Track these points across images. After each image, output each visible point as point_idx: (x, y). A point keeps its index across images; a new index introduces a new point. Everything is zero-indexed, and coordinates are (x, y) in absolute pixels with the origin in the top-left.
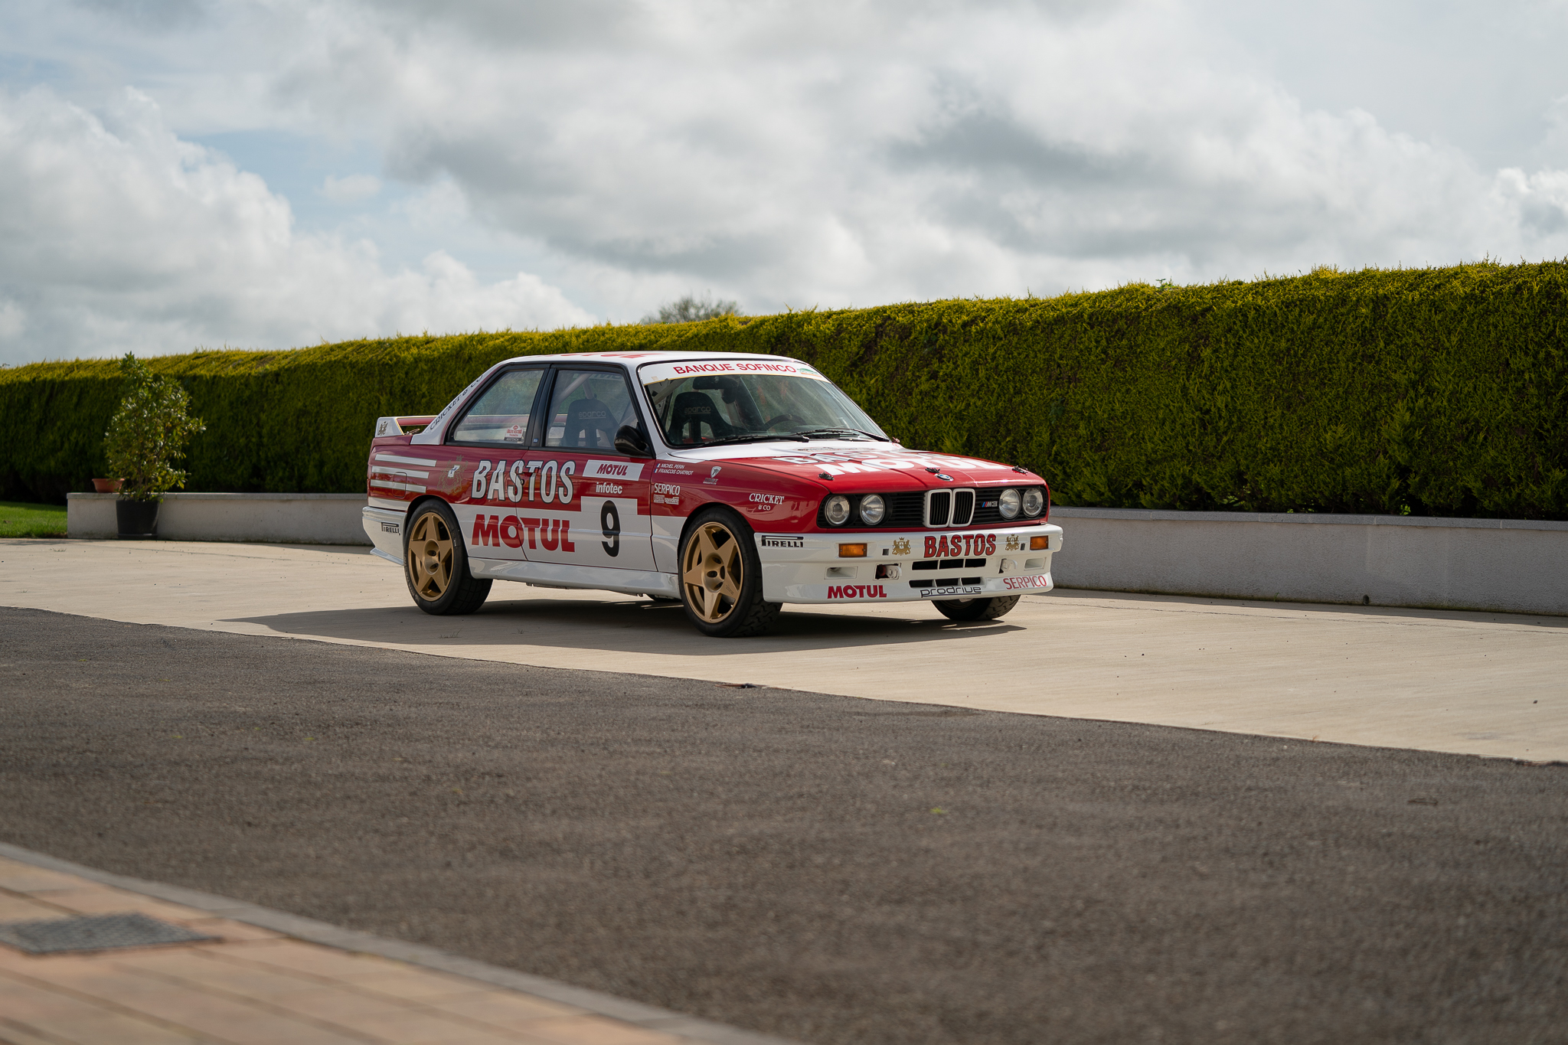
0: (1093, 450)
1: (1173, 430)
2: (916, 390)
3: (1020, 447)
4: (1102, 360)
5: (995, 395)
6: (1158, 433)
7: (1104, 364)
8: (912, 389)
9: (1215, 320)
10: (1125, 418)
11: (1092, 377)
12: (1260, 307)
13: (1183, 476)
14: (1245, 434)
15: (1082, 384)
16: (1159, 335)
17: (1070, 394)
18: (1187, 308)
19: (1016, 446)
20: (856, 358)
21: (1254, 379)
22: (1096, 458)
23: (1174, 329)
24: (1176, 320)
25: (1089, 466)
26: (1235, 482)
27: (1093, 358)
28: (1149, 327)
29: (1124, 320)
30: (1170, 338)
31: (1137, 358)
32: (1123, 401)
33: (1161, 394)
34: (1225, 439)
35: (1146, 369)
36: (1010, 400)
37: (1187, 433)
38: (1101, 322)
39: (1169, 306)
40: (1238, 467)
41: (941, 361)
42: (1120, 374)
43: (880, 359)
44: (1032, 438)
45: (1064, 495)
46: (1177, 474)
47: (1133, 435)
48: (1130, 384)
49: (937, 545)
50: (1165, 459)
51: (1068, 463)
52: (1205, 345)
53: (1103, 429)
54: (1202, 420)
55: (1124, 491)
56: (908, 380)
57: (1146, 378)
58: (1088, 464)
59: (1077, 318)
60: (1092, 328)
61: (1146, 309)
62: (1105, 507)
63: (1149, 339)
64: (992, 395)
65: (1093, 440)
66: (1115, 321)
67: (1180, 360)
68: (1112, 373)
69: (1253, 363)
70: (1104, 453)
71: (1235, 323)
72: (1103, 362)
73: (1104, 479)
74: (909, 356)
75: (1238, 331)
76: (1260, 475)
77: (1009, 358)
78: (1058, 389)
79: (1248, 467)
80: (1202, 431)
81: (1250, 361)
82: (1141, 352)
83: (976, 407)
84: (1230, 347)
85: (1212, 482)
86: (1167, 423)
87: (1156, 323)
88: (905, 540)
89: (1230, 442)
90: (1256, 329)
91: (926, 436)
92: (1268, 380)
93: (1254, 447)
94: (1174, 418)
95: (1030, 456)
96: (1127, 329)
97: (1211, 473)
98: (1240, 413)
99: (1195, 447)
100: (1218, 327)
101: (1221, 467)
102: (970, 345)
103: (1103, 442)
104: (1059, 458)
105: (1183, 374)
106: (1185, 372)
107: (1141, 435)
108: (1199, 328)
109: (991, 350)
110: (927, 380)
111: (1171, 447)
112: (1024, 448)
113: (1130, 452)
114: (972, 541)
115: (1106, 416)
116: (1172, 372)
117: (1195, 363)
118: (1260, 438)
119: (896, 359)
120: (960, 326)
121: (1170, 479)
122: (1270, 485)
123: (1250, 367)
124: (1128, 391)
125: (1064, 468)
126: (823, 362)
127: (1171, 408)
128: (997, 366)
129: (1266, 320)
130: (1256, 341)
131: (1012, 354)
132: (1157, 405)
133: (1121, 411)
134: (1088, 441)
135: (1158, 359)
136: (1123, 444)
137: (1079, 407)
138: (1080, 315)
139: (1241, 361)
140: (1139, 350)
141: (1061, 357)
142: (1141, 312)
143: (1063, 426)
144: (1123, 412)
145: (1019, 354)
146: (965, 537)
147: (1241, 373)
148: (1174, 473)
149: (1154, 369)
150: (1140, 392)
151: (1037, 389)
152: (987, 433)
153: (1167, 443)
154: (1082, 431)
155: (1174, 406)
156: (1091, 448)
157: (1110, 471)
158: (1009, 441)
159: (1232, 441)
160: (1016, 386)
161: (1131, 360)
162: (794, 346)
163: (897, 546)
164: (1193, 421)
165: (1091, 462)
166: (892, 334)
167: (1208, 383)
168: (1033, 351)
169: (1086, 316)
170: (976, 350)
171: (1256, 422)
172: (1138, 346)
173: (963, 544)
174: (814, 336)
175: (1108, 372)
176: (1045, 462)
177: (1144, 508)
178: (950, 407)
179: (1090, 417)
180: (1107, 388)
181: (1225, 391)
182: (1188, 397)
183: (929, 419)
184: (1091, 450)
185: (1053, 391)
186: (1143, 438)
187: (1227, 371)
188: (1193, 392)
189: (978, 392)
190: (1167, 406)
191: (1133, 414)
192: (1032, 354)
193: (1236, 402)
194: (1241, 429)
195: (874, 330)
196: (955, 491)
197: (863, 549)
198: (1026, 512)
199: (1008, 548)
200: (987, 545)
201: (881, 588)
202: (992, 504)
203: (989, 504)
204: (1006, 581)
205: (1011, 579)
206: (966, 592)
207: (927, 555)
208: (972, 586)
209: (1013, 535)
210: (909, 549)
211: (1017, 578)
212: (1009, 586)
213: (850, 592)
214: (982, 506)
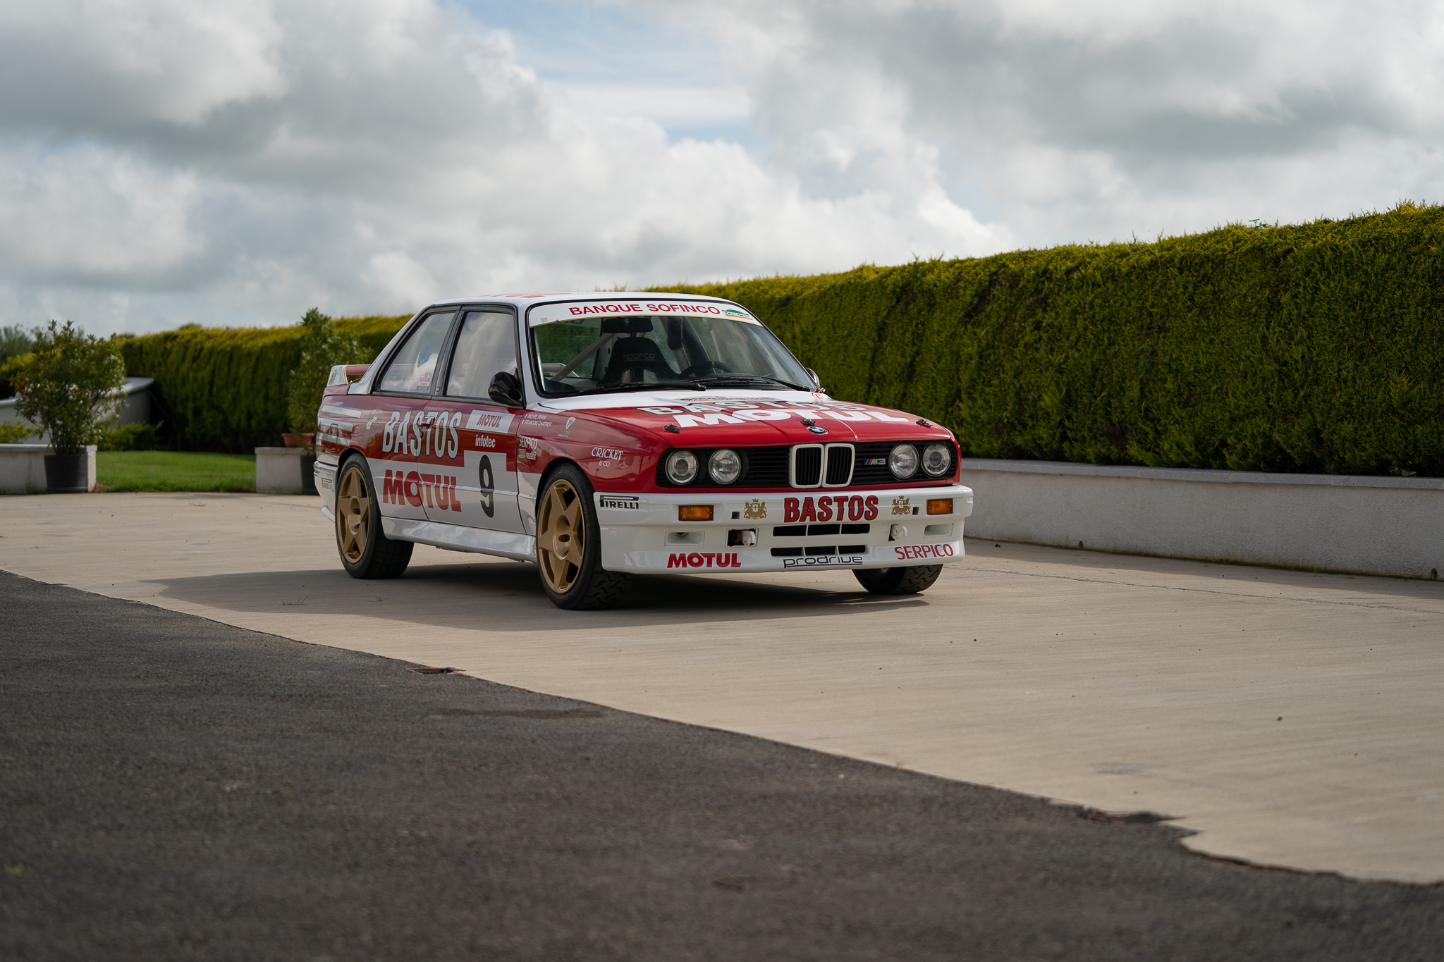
49: (800, 509)
88: (760, 502)
114: (846, 504)
146: (836, 499)
163: (749, 508)
173: (834, 507)
196: (828, 446)
197: (709, 512)
198: (928, 470)
199: (895, 511)
200: (866, 508)
201: (735, 556)
202: (879, 462)
203: (874, 462)
204: (898, 550)
205: (905, 548)
206: (843, 562)
207: (787, 519)
208: (851, 556)
209: (901, 497)
210: (765, 513)
211: (913, 547)
212: (901, 555)
213: (696, 560)
214: (866, 464)
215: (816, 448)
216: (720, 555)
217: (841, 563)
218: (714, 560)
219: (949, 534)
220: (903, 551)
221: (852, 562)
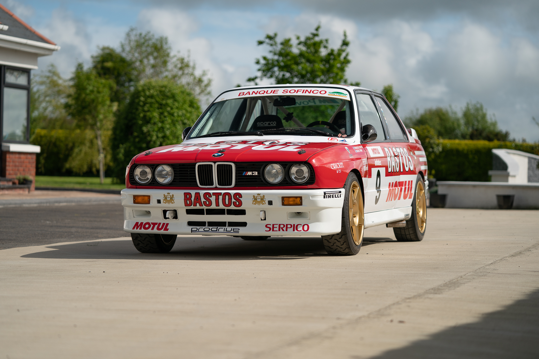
49: (193, 199)
88: (171, 194)
114: (221, 197)
146: (214, 194)
163: (165, 198)
173: (213, 199)
196: (217, 164)
197: (147, 200)
198: (294, 179)
199: (254, 202)
200: (233, 200)
201: (167, 224)
202: (253, 173)
203: (250, 173)
204: (268, 226)
205: (273, 225)
206: (226, 231)
207: (186, 205)
208: (233, 228)
209: (259, 194)
210: (173, 200)
211: (280, 225)
212: (268, 229)
213: (147, 226)
214: (243, 175)
215: (210, 165)
216: (160, 224)
217: (225, 231)
218: (156, 226)
219: (309, 218)
220: (271, 227)
221: (232, 231)
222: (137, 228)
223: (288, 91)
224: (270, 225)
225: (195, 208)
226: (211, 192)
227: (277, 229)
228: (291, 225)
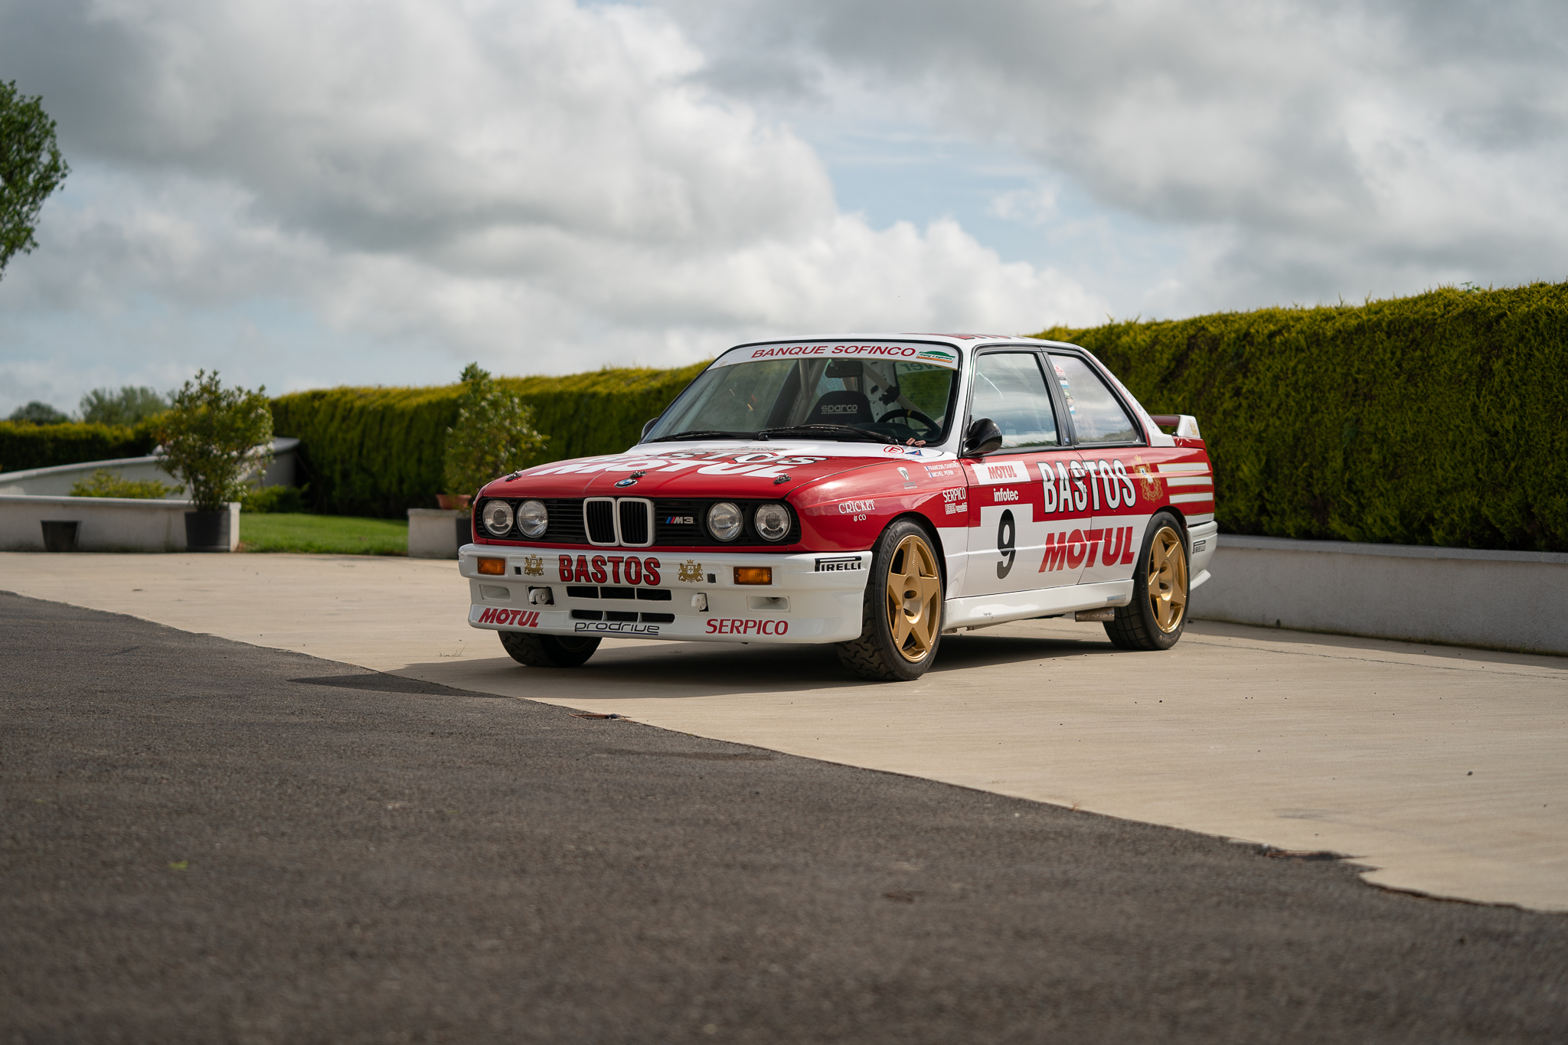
0: (1386, 478)
1: (1463, 455)
2: (1221, 409)
3: (1316, 474)
4: (1396, 374)
5: (1293, 414)
6: (1448, 458)
7: (1397, 378)
8: (1217, 407)
9: (1508, 326)
10: (1417, 441)
11: (1385, 393)
12: (1553, 311)
13: (1472, 508)
14: (1533, 460)
15: (1377, 402)
16: (1452, 345)
17: (1365, 413)
18: (1482, 314)
19: (1312, 473)
20: (1166, 373)
21: (1543, 395)
22: (1389, 487)
23: (1467, 337)
24: (1470, 328)
25: (1383, 496)
26: (1523, 516)
27: (1387, 371)
28: (1443, 336)
29: (1420, 328)
30: (1462, 348)
31: (1429, 371)
32: (1415, 421)
33: (1452, 413)
34: (1513, 465)
35: (1437, 384)
36: (1307, 420)
37: (1477, 459)
38: (1398, 331)
39: (1465, 312)
40: (1527, 498)
41: (1245, 376)
42: (1412, 391)
43: (1189, 375)
44: (1327, 463)
45: (1358, 529)
46: (1467, 506)
47: (1425, 460)
48: (1422, 402)
50: (1455, 489)
51: (1363, 492)
52: (1498, 357)
53: (1396, 454)
54: (1489, 442)
55: (1416, 525)
56: (1214, 397)
57: (1438, 395)
58: (1381, 495)
59: (1377, 326)
60: (1389, 337)
61: (1442, 316)
62: (1397, 543)
63: (1442, 350)
64: (1290, 415)
65: (1386, 466)
66: (1411, 329)
67: (1471, 374)
68: (1405, 389)
69: (1543, 376)
70: (1397, 481)
71: (1527, 331)
72: (1397, 376)
73: (1396, 512)
74: (1217, 371)
75: (1530, 340)
76: (1547, 507)
77: (1309, 372)
78: (1353, 408)
79: (1535, 499)
80: (1491, 456)
81: (1539, 375)
82: (1433, 365)
83: (1275, 428)
84: (1521, 358)
85: (1500, 516)
86: (1458, 447)
87: (1450, 331)
88: (538, 557)
89: (1518, 469)
90: (1547, 337)
91: (1228, 461)
92: (1557, 397)
93: (1542, 475)
94: (1465, 441)
95: (1325, 484)
96: (1421, 338)
97: (1500, 505)
98: (1529, 435)
99: (1484, 475)
100: (1511, 335)
101: (1509, 498)
102: (1273, 359)
103: (1395, 468)
104: (1354, 487)
105: (1473, 390)
106: (1475, 388)
107: (1432, 461)
108: (1493, 337)
109: (1292, 364)
110: (1231, 398)
111: (1461, 475)
112: (1320, 475)
113: (1421, 480)
114: (622, 567)
115: (1399, 438)
116: (1463, 387)
117: (1486, 377)
118: (1547, 464)
119: (1204, 374)
120: (1265, 337)
121: (1460, 512)
122: (1557, 519)
123: (1540, 382)
124: (1419, 409)
125: (1359, 498)
126: (1136, 377)
127: (1461, 429)
128: (1296, 382)
129: (1558, 327)
130: (1547, 351)
131: (1312, 367)
132: (1448, 426)
133: (1412, 432)
134: (1381, 467)
135: (1449, 373)
136: (1415, 472)
137: (1372, 429)
138: (1378, 324)
139: (1532, 375)
140: (1431, 362)
141: (1359, 372)
142: (1436, 319)
143: (1358, 450)
144: (1414, 434)
145: (1319, 368)
146: (611, 559)
147: (1530, 389)
148: (1463, 505)
149: (1445, 384)
150: (1431, 411)
151: (1333, 406)
152: (1285, 457)
153: (1457, 471)
154: (1375, 456)
155: (1463, 427)
156: (1384, 475)
157: (1402, 503)
158: (1306, 467)
159: (1521, 468)
160: (1314, 405)
161: (1423, 374)
162: (1111, 360)
163: (529, 563)
164: (1483, 445)
165: (1384, 491)
166: (1203, 346)
167: (1498, 400)
168: (1333, 364)
169: (1384, 324)
170: (1277, 364)
171: (1543, 445)
172: (1431, 357)
173: (609, 568)
174: (1130, 348)
175: (1401, 388)
176: (1340, 491)
177: (1438, 545)
178: (1250, 428)
179: (1383, 440)
180: (1400, 406)
181: (1512, 411)
182: (1478, 417)
183: (1231, 442)
184: (1384, 478)
185: (1349, 410)
186: (1434, 465)
187: (1517, 386)
188: (1483, 411)
189: (1277, 411)
190: (1457, 427)
191: (1425, 436)
192: (1331, 368)
193: (1524, 423)
194: (1528, 454)
195: (1186, 342)
196: (620, 500)
197: (500, 566)
198: (763, 533)
199: (683, 577)
200: (644, 572)
201: (537, 614)
202: (684, 520)
203: (678, 520)
204: (712, 622)
205: (722, 621)
206: (635, 630)
207: (565, 578)
208: (648, 624)
209: (693, 562)
210: (542, 569)
211: (734, 621)
212: (712, 629)
213: (503, 617)
214: (667, 522)
215: (608, 502)
216: (525, 612)
217: (633, 631)
218: (518, 617)
219: (788, 609)
220: (718, 624)
221: (646, 632)
222: (486, 621)
223: (844, 349)
224: (717, 620)
225: (578, 584)
226: (606, 555)
227: (728, 629)
228: (755, 622)
